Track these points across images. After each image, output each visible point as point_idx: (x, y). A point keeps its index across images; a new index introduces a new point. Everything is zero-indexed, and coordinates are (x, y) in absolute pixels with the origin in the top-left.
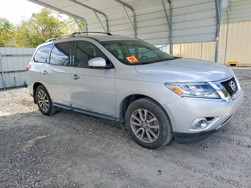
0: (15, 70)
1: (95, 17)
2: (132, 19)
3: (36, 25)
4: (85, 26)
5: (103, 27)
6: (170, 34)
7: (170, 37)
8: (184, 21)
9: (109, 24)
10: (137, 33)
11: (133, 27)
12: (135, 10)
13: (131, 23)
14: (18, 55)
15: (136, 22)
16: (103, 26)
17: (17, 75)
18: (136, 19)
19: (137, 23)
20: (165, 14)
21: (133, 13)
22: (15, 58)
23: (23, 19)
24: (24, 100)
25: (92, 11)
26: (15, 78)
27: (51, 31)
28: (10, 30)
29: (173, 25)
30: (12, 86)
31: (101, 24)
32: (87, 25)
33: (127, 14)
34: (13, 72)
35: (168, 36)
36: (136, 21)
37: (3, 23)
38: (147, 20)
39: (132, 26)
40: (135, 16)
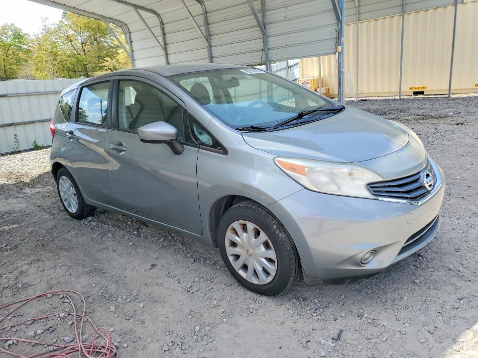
0: (15, 121)
1: (138, 18)
2: (201, 20)
3: (71, 33)
4: (128, 35)
5: (155, 37)
6: (265, 43)
7: (266, 49)
8: (286, 19)
9: (165, 29)
10: (212, 44)
11: (203, 35)
12: (205, 3)
13: (199, 27)
14: (18, 95)
15: (208, 24)
16: (154, 34)
17: (19, 130)
18: (209, 19)
19: (210, 26)
20: (249, 9)
21: (202, 7)
22: (13, 100)
23: (44, 23)
24: (11, 172)
25: (131, 8)
26: (15, 135)
27: (98, 43)
28: (25, 47)
29: (268, 26)
30: (12, 150)
31: (150, 30)
32: (130, 33)
33: (189, 12)
34: (11, 125)
35: (262, 48)
36: (209, 22)
37: (10, 33)
38: (226, 20)
39: (201, 32)
40: (206, 13)
